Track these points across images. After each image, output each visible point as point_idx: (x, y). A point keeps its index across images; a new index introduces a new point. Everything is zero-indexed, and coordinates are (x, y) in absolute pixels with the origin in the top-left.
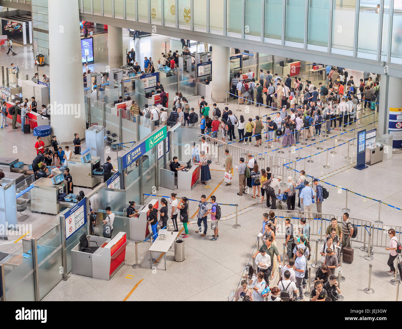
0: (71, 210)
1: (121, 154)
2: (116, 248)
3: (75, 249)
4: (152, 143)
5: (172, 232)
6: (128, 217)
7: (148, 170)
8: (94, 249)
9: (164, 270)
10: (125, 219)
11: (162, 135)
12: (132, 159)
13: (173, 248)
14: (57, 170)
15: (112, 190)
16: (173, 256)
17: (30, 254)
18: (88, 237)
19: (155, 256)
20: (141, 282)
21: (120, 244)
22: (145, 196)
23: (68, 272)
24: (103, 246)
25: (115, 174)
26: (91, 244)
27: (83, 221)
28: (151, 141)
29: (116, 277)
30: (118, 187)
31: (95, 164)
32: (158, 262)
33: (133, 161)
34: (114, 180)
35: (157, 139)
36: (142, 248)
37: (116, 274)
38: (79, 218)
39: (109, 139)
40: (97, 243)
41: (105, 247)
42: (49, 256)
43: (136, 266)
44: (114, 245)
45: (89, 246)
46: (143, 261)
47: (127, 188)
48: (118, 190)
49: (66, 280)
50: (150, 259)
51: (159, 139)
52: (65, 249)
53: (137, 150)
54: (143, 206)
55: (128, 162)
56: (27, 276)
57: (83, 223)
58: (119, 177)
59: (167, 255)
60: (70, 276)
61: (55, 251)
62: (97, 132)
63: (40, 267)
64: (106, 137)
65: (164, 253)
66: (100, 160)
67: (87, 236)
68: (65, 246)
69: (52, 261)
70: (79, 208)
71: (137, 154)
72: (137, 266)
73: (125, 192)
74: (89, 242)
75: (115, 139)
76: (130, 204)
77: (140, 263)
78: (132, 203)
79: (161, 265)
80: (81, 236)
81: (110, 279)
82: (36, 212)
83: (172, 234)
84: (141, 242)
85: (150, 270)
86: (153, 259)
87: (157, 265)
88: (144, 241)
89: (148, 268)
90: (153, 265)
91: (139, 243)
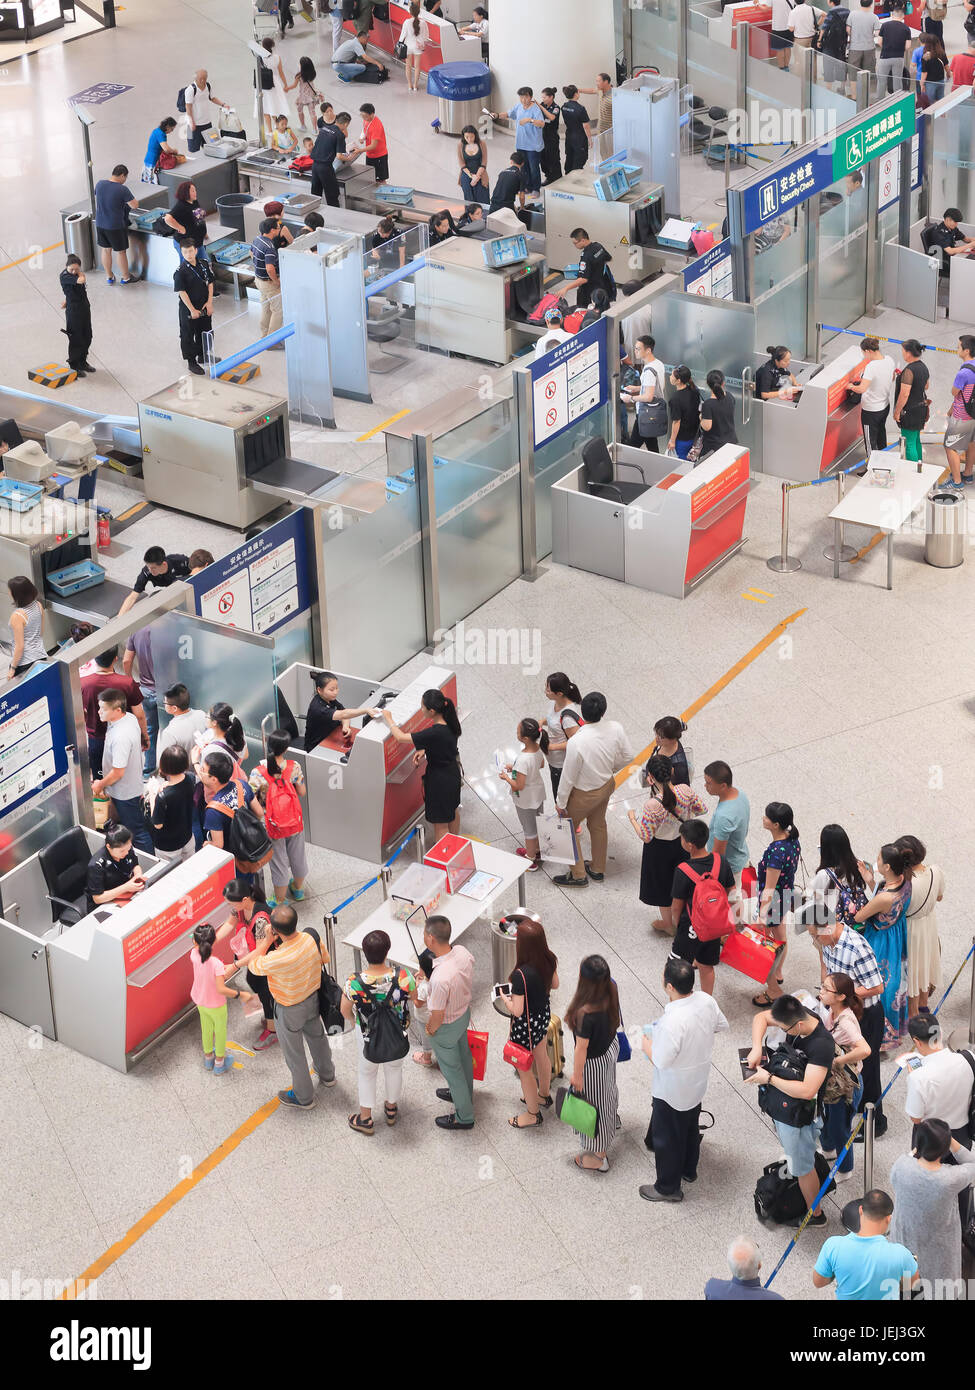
1: (741, 180)
2: (712, 498)
3: (568, 483)
4: (856, 152)
5: (920, 466)
6: (758, 395)
7: (839, 245)
8: (630, 493)
9: (883, 588)
10: (747, 403)
11: (896, 127)
12: (780, 200)
13: (922, 516)
14: (508, 217)
15: (705, 301)
16: (919, 544)
17: (411, 483)
18: (611, 449)
19: (854, 538)
20: (799, 618)
21: (727, 483)
22: (824, 334)
23: (540, 553)
24: (666, 485)
25: (717, 248)
26: (622, 475)
27: (595, 393)
28: (854, 146)
29: (707, 594)
30: (726, 291)
31: (643, 206)
32: (864, 561)
33: (784, 208)
34: (710, 267)
35: (876, 139)
36: (812, 505)
37: (709, 582)
38: (580, 385)
39: (697, 125)
40: (642, 472)
41: (671, 488)
42: (475, 497)
43: (782, 562)
44: (704, 487)
45: (615, 479)
46: (807, 550)
47: (758, 301)
48: (724, 304)
49: (532, 580)
50: (833, 547)
51: (884, 140)
52: (531, 480)
53: (800, 172)
54: (814, 366)
55: (763, 210)
56: (397, 552)
57: (597, 401)
58: (729, 257)
59: (895, 539)
60: (548, 570)
61: (497, 482)
62: (654, 99)
63: (445, 528)
64: (686, 117)
65: (883, 534)
66: (663, 194)
67: (608, 447)
68: (533, 470)
69: (483, 514)
70: (582, 349)
71: (798, 185)
72: (785, 565)
73: (751, 310)
74: (615, 467)
75: (720, 126)
76: (770, 355)
77: (796, 556)
78: (777, 353)
79: (875, 568)
80: (586, 442)
81: (686, 596)
82: (433, 349)
83: (919, 471)
84: (801, 486)
85: (830, 584)
86: (844, 548)
87: (857, 570)
88: (814, 483)
89: (824, 575)
90: (844, 567)
91: (792, 487)
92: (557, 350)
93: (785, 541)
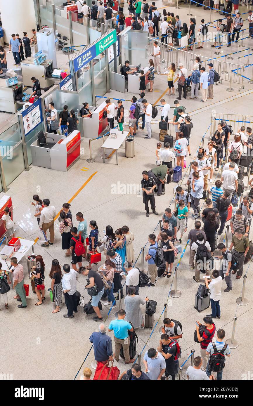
0: (27, 109)
1: (73, 57)
2: (72, 145)
3: (35, 144)
4: (102, 47)
5: (123, 132)
6: (81, 116)
7: (99, 73)
8: (51, 145)
9: (116, 164)
11: (112, 39)
12: (83, 62)
13: (124, 145)
14: (12, 72)
15: (66, 92)
16: (124, 152)
18: (45, 134)
19: (108, 153)
20: (95, 174)
21: (75, 140)
22: (97, 98)
23: (29, 163)
24: (60, 142)
25: (68, 77)
26: (49, 141)
27: (39, 119)
28: (101, 45)
29: (72, 170)
30: (71, 88)
31: (47, 66)
32: (111, 158)
33: (84, 64)
34: (66, 82)
35: (107, 43)
36: (96, 144)
37: (73, 167)
38: (35, 117)
39: (60, 42)
40: (53, 140)
41: (61, 143)
44: (69, 142)
45: (47, 142)
46: (96, 157)
47: (80, 90)
48: (71, 92)
49: (28, 170)
50: (103, 155)
51: (109, 43)
53: (88, 54)
54: (95, 108)
55: (79, 65)
57: (40, 121)
58: (71, 79)
59: (118, 151)
60: (32, 168)
61: (17, 145)
62: (48, 35)
63: (4, 159)
64: (57, 40)
65: (115, 150)
66: (52, 62)
67: (44, 133)
68: (25, 141)
70: (35, 107)
71: (87, 58)
72: (91, 161)
73: (78, 93)
74: (46, 138)
75: (66, 42)
76: (84, 105)
77: (94, 158)
78: (85, 104)
79: (113, 160)
80: (38, 133)
81: (67, 171)
83: (123, 133)
84: (94, 140)
85: (103, 165)
86: (106, 155)
87: (109, 160)
88: (97, 139)
89: (101, 163)
90: (106, 160)
91: (92, 140)
92: (28, 108)
93: (91, 154)
